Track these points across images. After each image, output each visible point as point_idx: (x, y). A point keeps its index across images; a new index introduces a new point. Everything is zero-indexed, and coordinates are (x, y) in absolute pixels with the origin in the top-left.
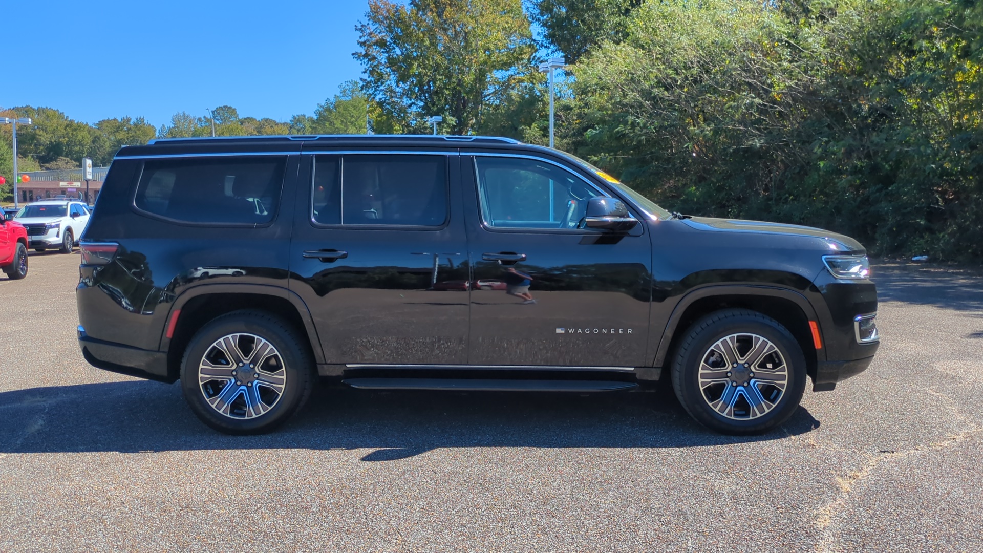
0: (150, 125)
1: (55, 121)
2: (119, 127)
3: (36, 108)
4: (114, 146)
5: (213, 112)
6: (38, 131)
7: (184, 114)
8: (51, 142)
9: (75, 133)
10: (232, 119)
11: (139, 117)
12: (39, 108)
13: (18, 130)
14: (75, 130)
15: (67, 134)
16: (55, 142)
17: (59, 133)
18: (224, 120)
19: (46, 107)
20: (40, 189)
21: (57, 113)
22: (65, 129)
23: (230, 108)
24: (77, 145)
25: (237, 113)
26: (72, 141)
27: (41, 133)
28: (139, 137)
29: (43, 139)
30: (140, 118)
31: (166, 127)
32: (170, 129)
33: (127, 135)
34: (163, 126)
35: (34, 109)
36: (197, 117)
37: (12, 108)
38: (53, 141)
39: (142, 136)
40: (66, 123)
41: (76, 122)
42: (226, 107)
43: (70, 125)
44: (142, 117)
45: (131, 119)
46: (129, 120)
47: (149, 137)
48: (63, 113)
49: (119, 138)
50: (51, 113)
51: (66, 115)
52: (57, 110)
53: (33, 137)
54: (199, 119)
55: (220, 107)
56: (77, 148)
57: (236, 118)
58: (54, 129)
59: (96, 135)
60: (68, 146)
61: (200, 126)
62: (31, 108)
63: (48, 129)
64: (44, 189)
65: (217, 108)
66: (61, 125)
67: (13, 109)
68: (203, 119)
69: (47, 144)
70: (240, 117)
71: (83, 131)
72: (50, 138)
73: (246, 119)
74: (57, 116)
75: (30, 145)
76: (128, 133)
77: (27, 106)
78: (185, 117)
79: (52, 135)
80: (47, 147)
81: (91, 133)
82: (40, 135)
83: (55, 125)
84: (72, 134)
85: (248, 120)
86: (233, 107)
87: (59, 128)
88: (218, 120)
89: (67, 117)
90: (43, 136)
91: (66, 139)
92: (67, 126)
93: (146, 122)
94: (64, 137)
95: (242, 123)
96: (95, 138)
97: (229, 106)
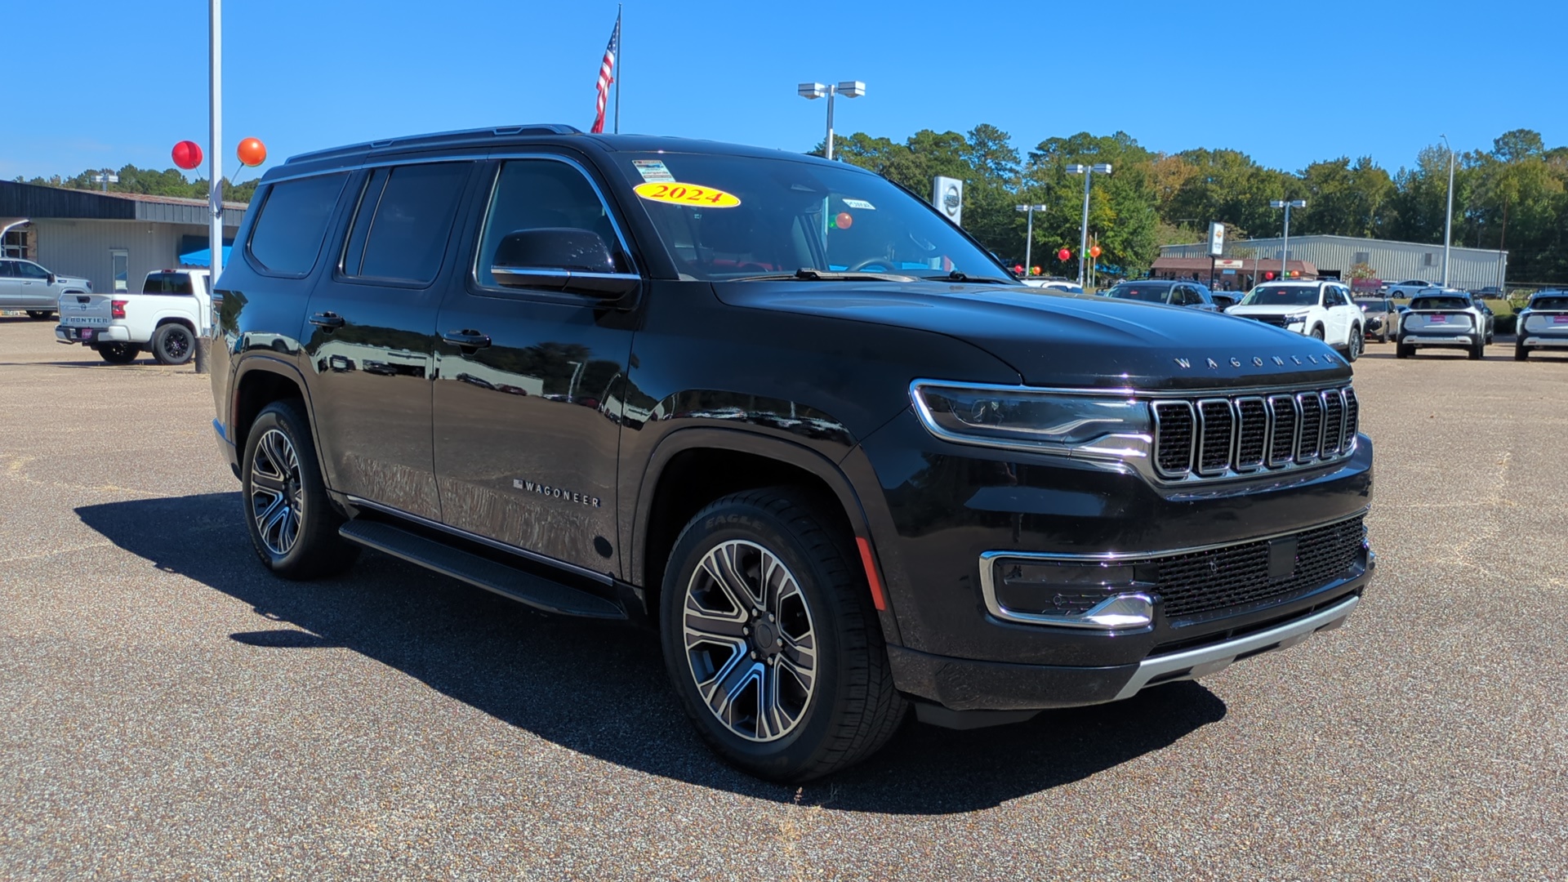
0: (1380, 168)
1: (1235, 169)
2: (1329, 175)
3: (1212, 152)
4: (1319, 205)
5: (1497, 142)
6: (1209, 186)
7: (1441, 148)
8: (1227, 201)
9: (1261, 186)
10: (1530, 153)
11: (1363, 156)
12: (1215, 150)
13: (1183, 185)
14: (1263, 181)
15: (1250, 188)
16: (1232, 200)
17: (1239, 188)
18: (1516, 154)
19: (1226, 149)
20: (1186, 269)
21: (1240, 157)
22: (1248, 180)
23: (1529, 132)
24: (1262, 205)
25: (1543, 141)
26: (1256, 199)
27: (1214, 187)
28: (1359, 189)
29: (1216, 196)
30: (1364, 159)
31: (1407, 171)
32: (1413, 175)
33: (1339, 187)
34: (1402, 169)
35: (1208, 153)
36: (1462, 153)
37: (1179, 152)
38: (1229, 199)
39: (1363, 188)
40: (1251, 171)
41: (1266, 169)
42: (1521, 131)
43: (1256, 174)
44: (1368, 157)
45: (1349, 161)
46: (1346, 162)
47: (1374, 189)
48: (1248, 157)
49: (1326, 191)
50: (1231, 157)
51: (1252, 160)
52: (1241, 153)
53: (1203, 194)
54: (1467, 156)
55: (1510, 133)
56: (1261, 210)
57: (1538, 149)
58: (1233, 182)
59: (1293, 188)
60: (1250, 205)
61: (1466, 167)
62: (1205, 151)
63: (1224, 181)
64: (1190, 270)
65: (1505, 135)
66: (1243, 175)
67: (1181, 154)
68: (1473, 154)
69: (1221, 204)
70: (1547, 148)
71: (1274, 182)
72: (1226, 196)
73: (1556, 151)
74: (1238, 161)
75: (1198, 206)
76: (1341, 184)
77: (1200, 149)
78: (1442, 154)
79: (1227, 190)
80: (1220, 209)
81: (1287, 184)
82: (1212, 191)
83: (1234, 176)
84: (1258, 188)
85: (1561, 152)
86: (1536, 131)
87: (1240, 179)
88: (1504, 155)
89: (1254, 162)
90: (1216, 193)
91: (1248, 195)
92: (1252, 175)
93: (1373, 164)
94: (1245, 194)
95: (1548, 156)
96: (1291, 192)
97: (1527, 129)
